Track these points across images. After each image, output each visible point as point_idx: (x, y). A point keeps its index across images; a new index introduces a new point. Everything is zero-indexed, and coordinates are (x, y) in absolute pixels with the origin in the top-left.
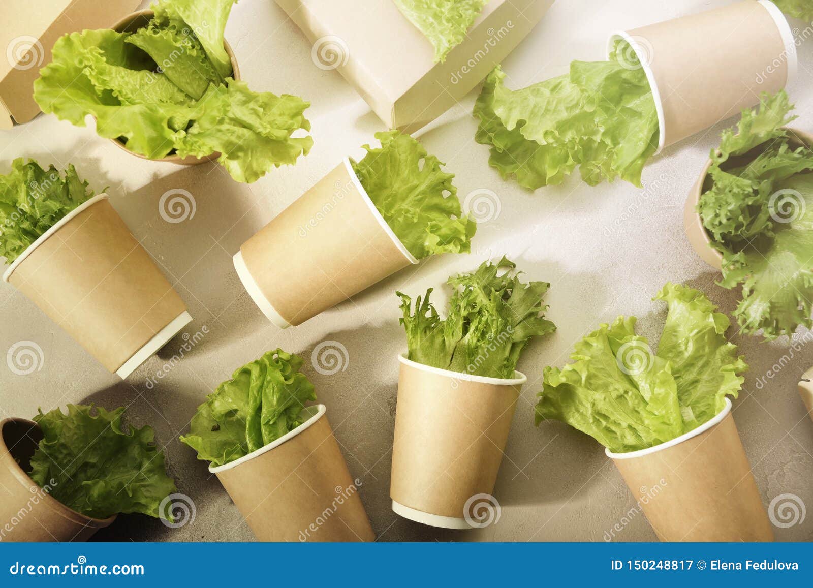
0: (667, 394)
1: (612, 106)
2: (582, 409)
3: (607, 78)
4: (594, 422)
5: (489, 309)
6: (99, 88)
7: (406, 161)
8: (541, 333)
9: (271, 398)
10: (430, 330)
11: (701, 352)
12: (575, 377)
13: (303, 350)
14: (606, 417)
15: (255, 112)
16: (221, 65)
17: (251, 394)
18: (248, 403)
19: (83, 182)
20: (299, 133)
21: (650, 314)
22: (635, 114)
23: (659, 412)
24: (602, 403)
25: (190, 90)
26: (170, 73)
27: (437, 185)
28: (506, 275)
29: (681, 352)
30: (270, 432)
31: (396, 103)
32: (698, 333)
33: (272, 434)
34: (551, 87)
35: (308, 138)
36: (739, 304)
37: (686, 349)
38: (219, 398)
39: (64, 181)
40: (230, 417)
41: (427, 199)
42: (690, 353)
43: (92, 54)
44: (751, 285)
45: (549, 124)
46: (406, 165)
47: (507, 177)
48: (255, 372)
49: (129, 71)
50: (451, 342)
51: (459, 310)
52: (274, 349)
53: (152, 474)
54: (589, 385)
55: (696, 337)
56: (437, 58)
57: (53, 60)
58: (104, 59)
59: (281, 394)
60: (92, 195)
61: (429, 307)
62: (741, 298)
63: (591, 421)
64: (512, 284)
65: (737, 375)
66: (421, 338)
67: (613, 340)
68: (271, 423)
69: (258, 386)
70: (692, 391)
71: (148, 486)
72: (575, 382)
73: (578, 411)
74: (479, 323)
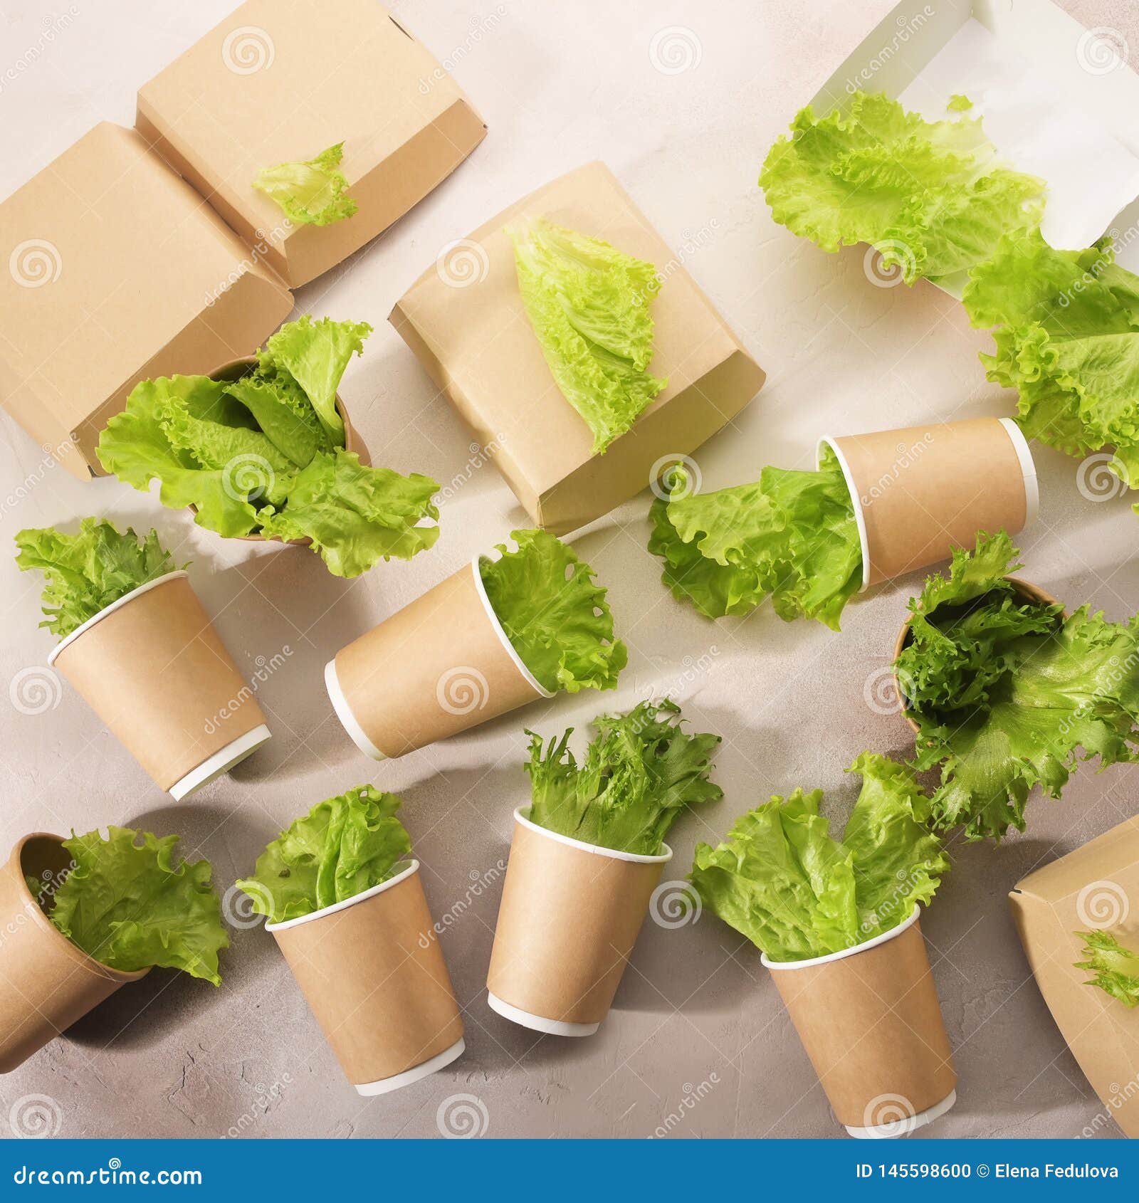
0: (842, 893)
1: (810, 527)
2: (738, 901)
3: (804, 493)
4: (751, 918)
5: (633, 764)
6: (176, 446)
7: (549, 567)
8: (701, 799)
9: (350, 845)
10: (562, 781)
11: (896, 842)
12: (730, 860)
13: (406, 787)
14: (767, 914)
15: (364, 491)
16: (333, 431)
17: (328, 838)
18: (324, 847)
19: (165, 553)
20: (425, 522)
21: (842, 789)
22: (838, 540)
23: (832, 914)
24: (762, 895)
25: (294, 456)
26: (272, 434)
27: (584, 600)
28: (667, 721)
29: (871, 840)
30: (345, 889)
31: (542, 497)
32: (893, 819)
33: (347, 891)
34: (743, 495)
35: (435, 529)
36: (935, 792)
37: (877, 837)
38: (291, 837)
39: (142, 549)
40: (307, 861)
41: (570, 618)
42: (881, 843)
43: (173, 406)
44: (950, 770)
45: (736, 541)
46: (548, 574)
47: (682, 600)
48: (337, 811)
49: (223, 427)
50: (583, 799)
51: (599, 761)
52: (363, 785)
53: (200, 923)
54: (747, 872)
55: (890, 824)
56: (596, 449)
57: (127, 409)
58: (187, 412)
59: (364, 843)
60: (172, 570)
61: (566, 752)
62: (939, 784)
63: (748, 917)
64: (673, 733)
65: (932, 877)
66: (548, 790)
67: (785, 819)
68: (348, 877)
69: (339, 828)
70: (880, 891)
71: (196, 936)
72: (729, 866)
73: (732, 903)
74: (619, 780)
